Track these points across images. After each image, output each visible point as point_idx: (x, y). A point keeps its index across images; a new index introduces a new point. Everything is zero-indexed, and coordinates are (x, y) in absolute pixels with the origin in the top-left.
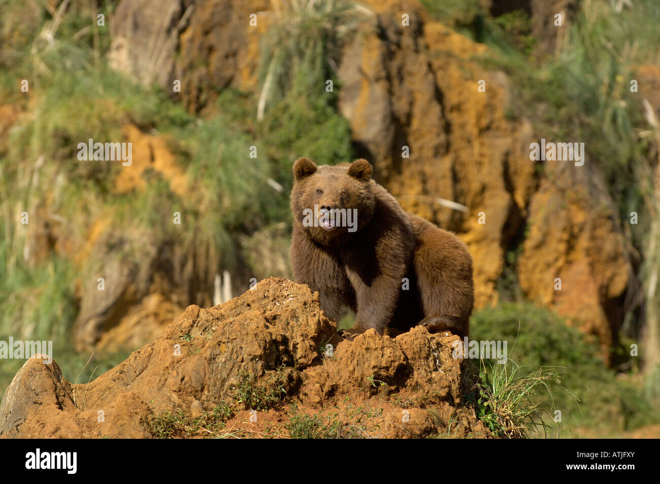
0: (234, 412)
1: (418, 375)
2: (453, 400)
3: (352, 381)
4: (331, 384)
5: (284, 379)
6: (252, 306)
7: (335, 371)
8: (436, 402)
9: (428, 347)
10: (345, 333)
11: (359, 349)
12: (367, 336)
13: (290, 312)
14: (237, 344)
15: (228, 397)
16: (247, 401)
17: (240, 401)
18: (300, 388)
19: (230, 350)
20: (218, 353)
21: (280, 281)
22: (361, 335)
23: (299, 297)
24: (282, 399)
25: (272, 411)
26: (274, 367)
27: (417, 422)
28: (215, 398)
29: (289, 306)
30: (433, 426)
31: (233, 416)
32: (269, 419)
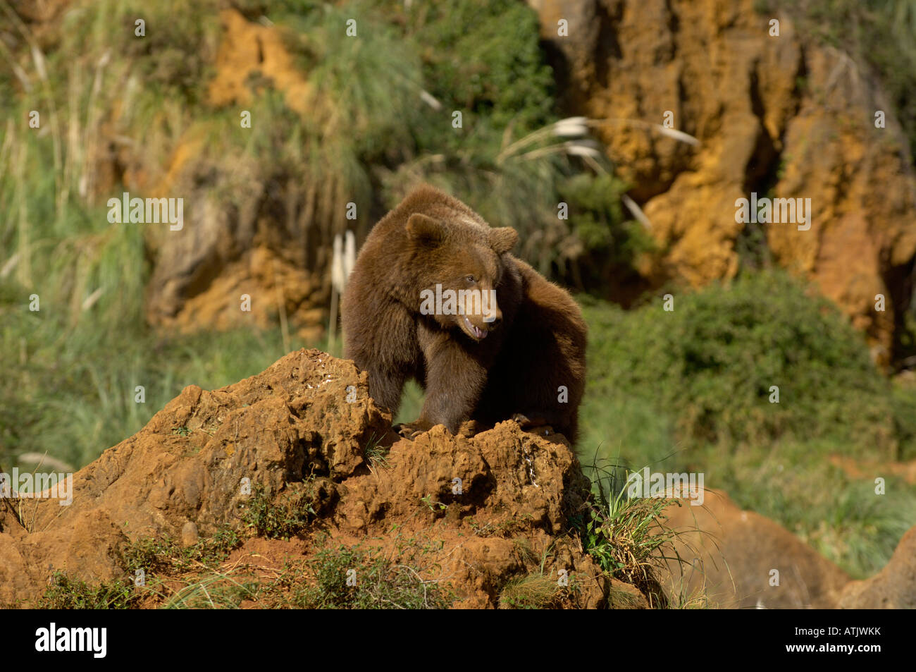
0: (241, 539)
1: (503, 491)
2: (550, 526)
3: (410, 499)
4: (379, 502)
5: (314, 495)
6: (275, 389)
7: (387, 484)
8: (526, 528)
9: (519, 451)
10: (404, 430)
11: (421, 453)
12: (434, 434)
13: (327, 399)
14: (249, 445)
15: (235, 519)
16: (260, 525)
17: (251, 525)
18: (336, 507)
19: (239, 454)
20: (222, 456)
21: (314, 355)
22: (425, 433)
23: (340, 379)
24: (310, 522)
25: (294, 540)
26: (300, 477)
27: (497, 557)
28: (217, 519)
29: (325, 391)
30: (520, 562)
31: (240, 545)
32: (290, 551)
